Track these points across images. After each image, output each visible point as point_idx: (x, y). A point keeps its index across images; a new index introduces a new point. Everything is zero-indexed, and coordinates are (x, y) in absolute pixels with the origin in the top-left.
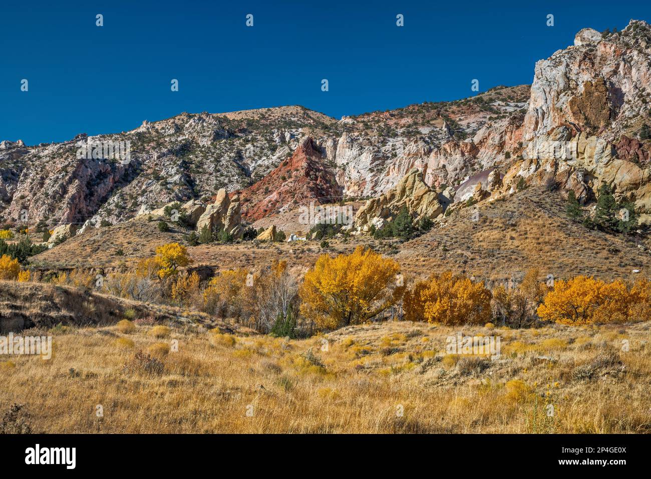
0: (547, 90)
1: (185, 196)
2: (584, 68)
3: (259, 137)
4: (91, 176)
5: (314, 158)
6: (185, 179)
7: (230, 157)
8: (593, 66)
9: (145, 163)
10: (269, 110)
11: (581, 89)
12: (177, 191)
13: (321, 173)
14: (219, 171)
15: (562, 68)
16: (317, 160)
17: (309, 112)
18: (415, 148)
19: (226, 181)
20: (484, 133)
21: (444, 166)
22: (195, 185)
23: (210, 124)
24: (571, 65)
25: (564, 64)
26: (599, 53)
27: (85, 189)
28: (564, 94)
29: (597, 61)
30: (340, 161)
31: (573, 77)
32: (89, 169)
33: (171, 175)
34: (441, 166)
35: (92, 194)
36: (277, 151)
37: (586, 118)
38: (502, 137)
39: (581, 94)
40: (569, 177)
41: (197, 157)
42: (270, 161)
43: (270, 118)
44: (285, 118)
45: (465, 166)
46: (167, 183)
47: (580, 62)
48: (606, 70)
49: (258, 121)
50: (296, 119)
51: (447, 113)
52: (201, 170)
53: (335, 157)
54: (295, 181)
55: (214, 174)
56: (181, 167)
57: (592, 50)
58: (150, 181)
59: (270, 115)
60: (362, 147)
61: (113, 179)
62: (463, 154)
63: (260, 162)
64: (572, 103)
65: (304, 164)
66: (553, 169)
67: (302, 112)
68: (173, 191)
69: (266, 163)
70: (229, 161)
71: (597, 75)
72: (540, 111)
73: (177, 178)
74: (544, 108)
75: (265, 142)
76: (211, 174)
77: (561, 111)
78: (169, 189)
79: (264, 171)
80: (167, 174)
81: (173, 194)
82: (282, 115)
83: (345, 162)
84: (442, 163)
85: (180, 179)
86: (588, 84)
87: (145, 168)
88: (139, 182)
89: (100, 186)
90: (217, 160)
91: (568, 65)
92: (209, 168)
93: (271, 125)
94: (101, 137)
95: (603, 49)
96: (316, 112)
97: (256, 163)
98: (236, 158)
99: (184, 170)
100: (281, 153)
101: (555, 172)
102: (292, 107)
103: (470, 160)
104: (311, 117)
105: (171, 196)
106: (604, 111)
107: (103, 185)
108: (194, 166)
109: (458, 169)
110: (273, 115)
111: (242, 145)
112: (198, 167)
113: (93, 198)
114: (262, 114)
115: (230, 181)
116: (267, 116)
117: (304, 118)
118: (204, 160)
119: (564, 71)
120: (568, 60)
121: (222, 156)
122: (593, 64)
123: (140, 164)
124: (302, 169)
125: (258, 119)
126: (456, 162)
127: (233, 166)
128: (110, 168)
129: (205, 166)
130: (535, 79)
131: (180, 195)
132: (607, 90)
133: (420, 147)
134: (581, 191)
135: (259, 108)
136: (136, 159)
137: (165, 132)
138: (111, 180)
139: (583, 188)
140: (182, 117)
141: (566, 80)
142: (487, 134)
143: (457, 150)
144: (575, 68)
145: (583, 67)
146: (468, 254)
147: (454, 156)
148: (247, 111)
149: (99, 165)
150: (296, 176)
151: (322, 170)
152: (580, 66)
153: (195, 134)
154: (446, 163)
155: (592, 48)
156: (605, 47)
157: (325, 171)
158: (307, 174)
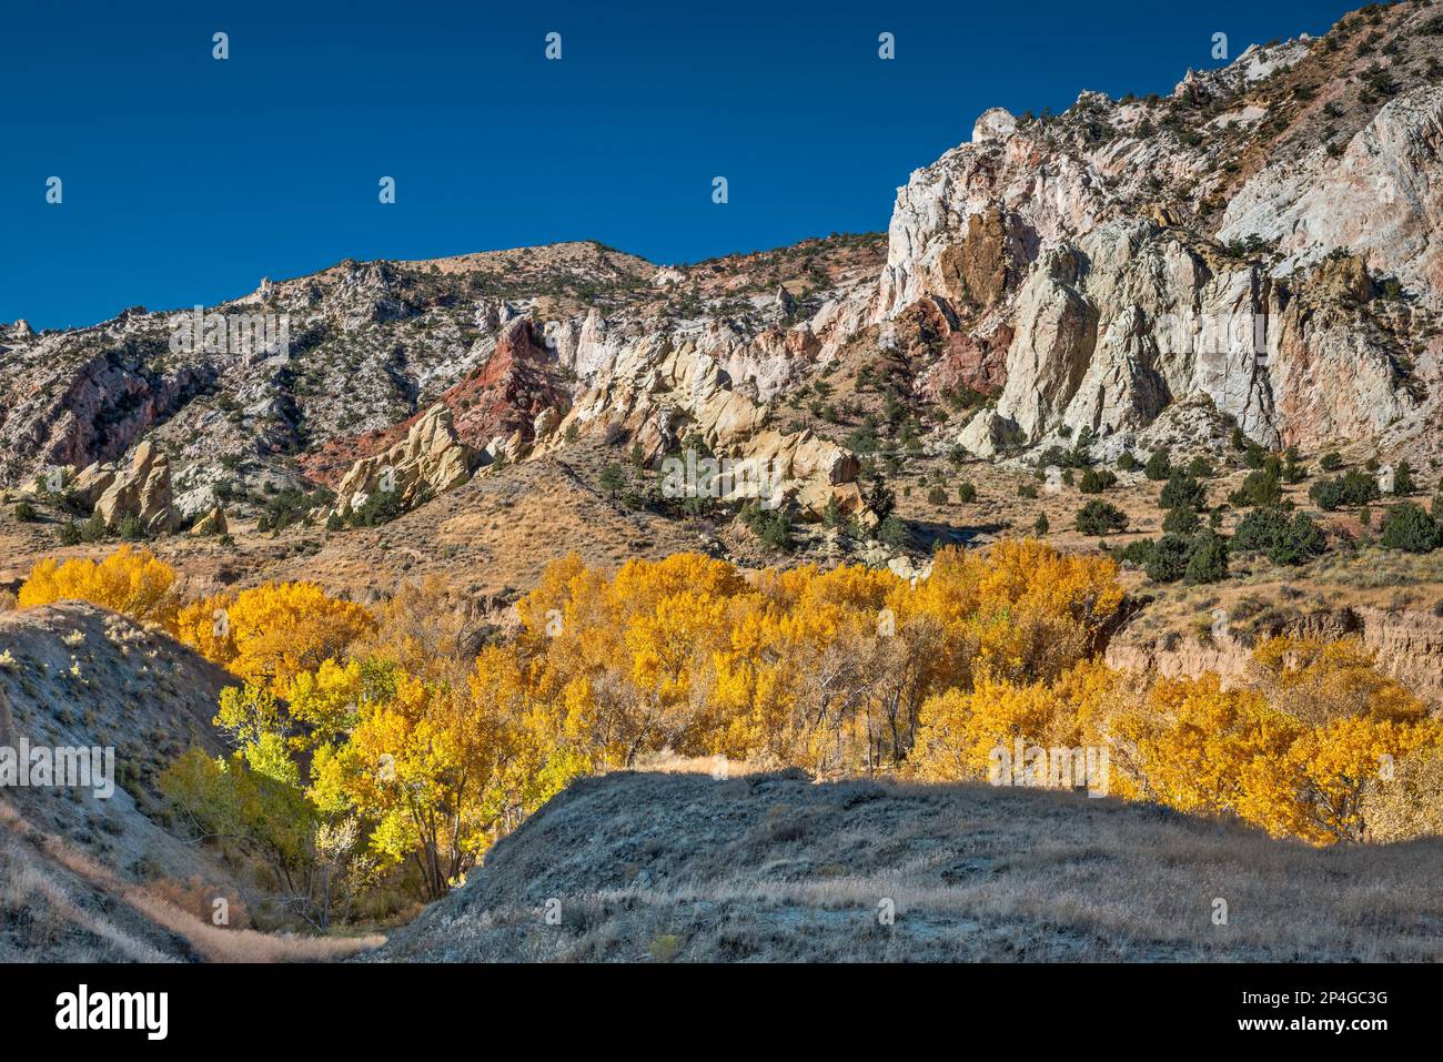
0: (913, 230)
1: (277, 442)
2: (976, 187)
3: (445, 318)
4: (105, 402)
5: (530, 363)
6: (281, 408)
7: (379, 361)
8: (991, 185)
9: (225, 373)
10: (527, 252)
11: (965, 230)
12: (260, 432)
13: (539, 394)
14: (352, 390)
15: (938, 189)
16: (536, 367)
17: (611, 256)
18: (712, 341)
19: (363, 412)
20: (831, 312)
21: (753, 379)
22: (302, 417)
23: (370, 288)
24: (955, 182)
25: (943, 179)
26: (1008, 159)
27: (90, 429)
28: (935, 239)
29: (1000, 175)
30: (583, 368)
31: (956, 206)
32: (101, 389)
33: (254, 401)
34: (747, 378)
35: (103, 440)
36: (473, 348)
37: (966, 287)
38: (862, 320)
39: (964, 241)
40: (645, 421)
41: (313, 362)
42: (458, 369)
43: (528, 268)
44: (558, 270)
45: (792, 378)
46: (243, 417)
47: (969, 176)
48: (1012, 193)
49: (500, 276)
50: (581, 270)
51: (826, 263)
52: (317, 388)
53: (574, 359)
54: (484, 411)
55: (342, 396)
56: (275, 383)
57: (996, 153)
58: (212, 413)
59: (527, 264)
60: (623, 339)
61: (154, 407)
62: (789, 354)
63: (439, 371)
64: (946, 257)
65: (507, 376)
66: (626, 408)
67: (597, 255)
68: (252, 432)
69: (450, 372)
70: (375, 369)
71: (992, 202)
72: (898, 272)
73: (263, 406)
74: (906, 267)
75: (456, 328)
76: (336, 397)
77: (928, 273)
78: (245, 429)
79: (444, 389)
80: (248, 397)
81: (252, 440)
82: (554, 262)
83: (590, 369)
84: (750, 372)
85: (271, 408)
86: (977, 220)
87: (225, 383)
88: (190, 415)
89: (123, 423)
90: (353, 369)
91: (949, 182)
92: (334, 383)
93: (525, 284)
94: (155, 317)
95: (1015, 151)
96: (626, 254)
97: (432, 371)
98: (392, 363)
99: (282, 389)
100: (481, 351)
101: (630, 411)
102: (576, 245)
103: (802, 367)
104: (613, 267)
105: (247, 444)
106: (996, 275)
107: (129, 421)
108: (303, 380)
109: (779, 383)
110: (534, 262)
111: (409, 335)
112: (312, 382)
113: (105, 449)
114: (511, 262)
115: (371, 412)
116: (521, 264)
117: (598, 269)
118: (328, 368)
119: (940, 195)
120: (951, 173)
121: (364, 359)
122: (992, 180)
123: (214, 375)
124: (502, 385)
125: (502, 271)
126: (777, 370)
127: (382, 379)
128: (146, 387)
129: (328, 381)
130: (897, 208)
131: (266, 441)
132: (1005, 232)
133: (722, 338)
134: (656, 444)
135: (506, 249)
136: (206, 366)
137: (290, 305)
138: (149, 410)
139: (660, 439)
140: (340, 270)
141: (942, 212)
142: (835, 315)
143: (779, 346)
144: (960, 186)
145: (974, 185)
146: (416, 553)
147: (773, 359)
148: (482, 255)
149: (123, 378)
150: (488, 401)
151: (544, 386)
152: (968, 183)
153: (337, 312)
154: (756, 373)
155: (997, 148)
156: (1018, 146)
157: (551, 389)
158: (511, 396)
